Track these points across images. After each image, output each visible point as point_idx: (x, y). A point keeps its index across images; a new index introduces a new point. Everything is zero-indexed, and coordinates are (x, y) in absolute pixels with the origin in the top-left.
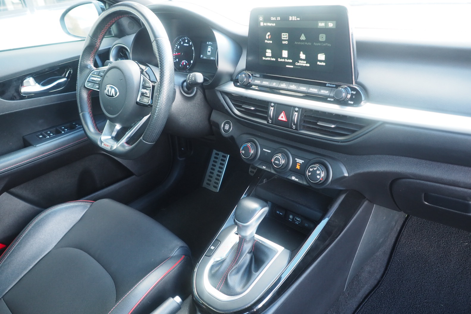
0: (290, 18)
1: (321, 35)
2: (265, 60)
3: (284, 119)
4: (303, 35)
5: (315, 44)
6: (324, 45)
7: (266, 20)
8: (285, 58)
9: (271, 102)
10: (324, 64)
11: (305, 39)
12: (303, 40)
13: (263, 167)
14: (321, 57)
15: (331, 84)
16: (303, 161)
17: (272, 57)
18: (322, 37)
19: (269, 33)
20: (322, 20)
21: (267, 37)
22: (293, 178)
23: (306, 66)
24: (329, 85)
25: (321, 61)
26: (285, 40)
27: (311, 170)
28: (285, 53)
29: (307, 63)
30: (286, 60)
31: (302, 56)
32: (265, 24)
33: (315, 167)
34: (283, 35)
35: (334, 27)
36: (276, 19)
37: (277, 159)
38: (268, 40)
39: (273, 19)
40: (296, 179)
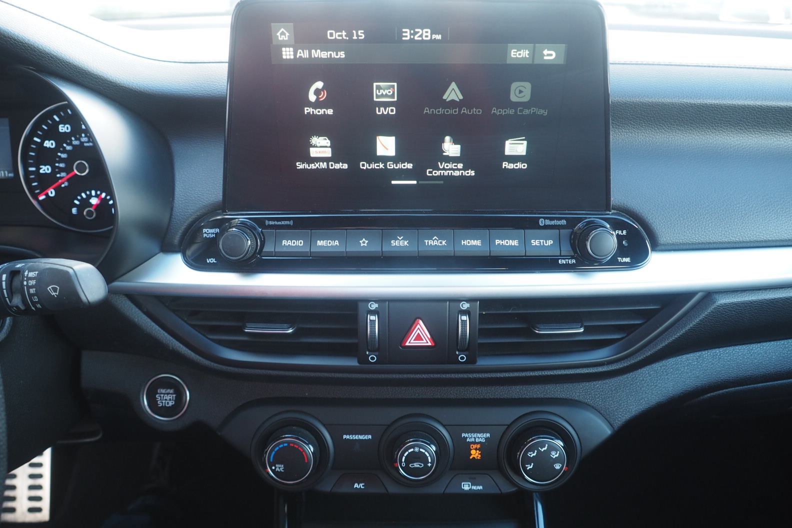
0: (407, 35)
1: (515, 86)
2: (305, 170)
3: (426, 341)
4: (453, 85)
5: (494, 111)
6: (526, 112)
7: (299, 42)
8: (385, 159)
9: (366, 300)
10: (520, 166)
11: (461, 97)
12: (453, 101)
13: (356, 485)
14: (516, 147)
15: (551, 219)
16: (488, 435)
17: (335, 158)
18: (521, 92)
19: (319, 85)
20: (520, 39)
21: (312, 98)
22: (466, 487)
23: (462, 177)
24: (548, 222)
25: (514, 159)
26: (386, 105)
27: (532, 455)
28: (386, 145)
29: (465, 169)
30: (391, 166)
31: (451, 148)
32: (303, 54)
33: (543, 445)
34: (379, 88)
35: (561, 61)
36: (350, 35)
37: (413, 458)
38: (317, 105)
39: (333, 35)
40: (474, 488)
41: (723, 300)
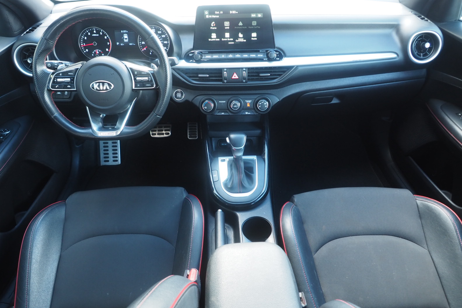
0: (231, 12)
1: (253, 22)
2: (210, 41)
3: (237, 77)
4: (241, 22)
5: (249, 27)
6: (256, 27)
7: (210, 14)
8: (227, 38)
9: (224, 69)
10: (256, 39)
11: (242, 25)
12: (241, 26)
13: (222, 113)
14: (254, 35)
15: (262, 50)
16: (251, 101)
17: (217, 38)
18: (254, 23)
19: (214, 23)
20: (253, 13)
21: (212, 25)
22: (247, 113)
23: (243, 42)
24: (262, 51)
25: (254, 37)
26: (227, 26)
27: (260, 104)
28: (227, 35)
29: (244, 40)
30: (228, 39)
31: (241, 35)
32: (210, 16)
33: (262, 101)
34: (226, 23)
35: (262, 17)
36: (220, 12)
37: (235, 104)
38: (213, 27)
39: (216, 13)
40: (248, 113)
41: (300, 68)
